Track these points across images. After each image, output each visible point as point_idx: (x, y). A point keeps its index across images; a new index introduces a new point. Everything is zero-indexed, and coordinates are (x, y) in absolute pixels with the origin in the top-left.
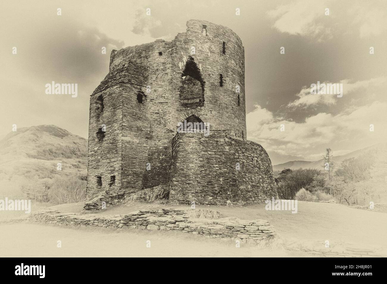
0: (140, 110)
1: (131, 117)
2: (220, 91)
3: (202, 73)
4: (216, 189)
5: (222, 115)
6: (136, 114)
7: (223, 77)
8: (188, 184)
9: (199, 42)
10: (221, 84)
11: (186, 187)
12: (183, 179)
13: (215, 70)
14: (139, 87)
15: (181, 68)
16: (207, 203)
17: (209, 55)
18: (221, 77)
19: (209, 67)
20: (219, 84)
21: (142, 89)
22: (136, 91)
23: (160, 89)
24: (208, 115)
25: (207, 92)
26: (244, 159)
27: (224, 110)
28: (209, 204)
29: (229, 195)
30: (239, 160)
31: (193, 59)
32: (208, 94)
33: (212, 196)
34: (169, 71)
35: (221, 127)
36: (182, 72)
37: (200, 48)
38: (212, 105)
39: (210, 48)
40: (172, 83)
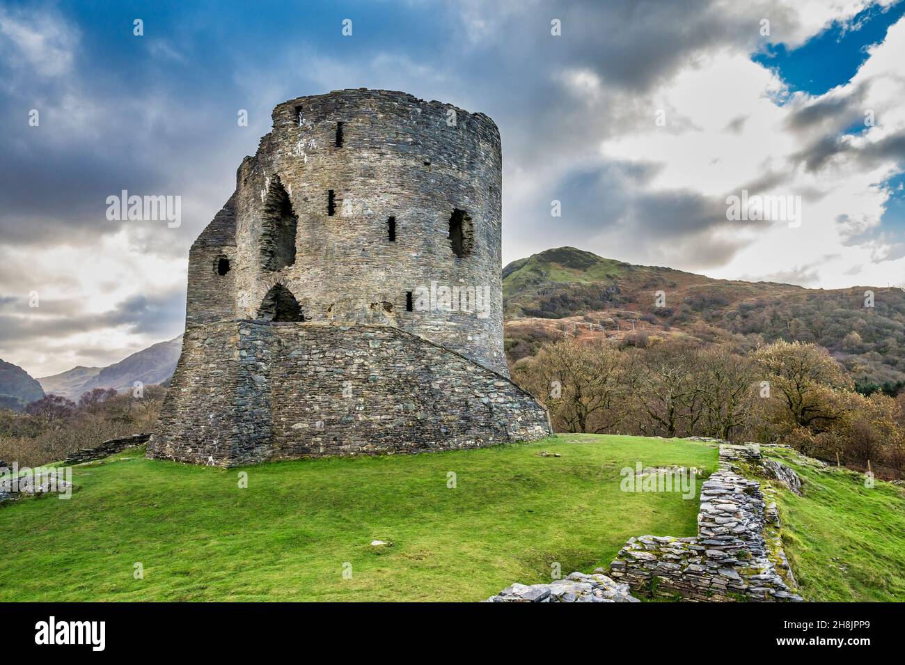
0: (217, 288)
1: (201, 302)
2: (329, 224)
3: (292, 201)
4: (201, 433)
5: (332, 272)
6: (211, 295)
7: (334, 196)
8: (172, 423)
9: (287, 143)
10: (331, 210)
11: (167, 429)
12: (169, 415)
13: (317, 186)
14: (216, 249)
15: (263, 201)
16: (183, 458)
17: (306, 160)
18: (331, 195)
19: (305, 184)
20: (326, 212)
21: (224, 250)
22: (211, 257)
23: (244, 245)
24: (302, 278)
25: (302, 235)
26: (321, 365)
27: (337, 260)
28: (185, 462)
29: (214, 445)
30: (305, 369)
31: (279, 178)
32: (302, 238)
33: (192, 447)
34: (251, 209)
35: (328, 297)
36: (264, 208)
37: (290, 154)
38: (310, 258)
39: (306, 149)
40: (253, 230)
